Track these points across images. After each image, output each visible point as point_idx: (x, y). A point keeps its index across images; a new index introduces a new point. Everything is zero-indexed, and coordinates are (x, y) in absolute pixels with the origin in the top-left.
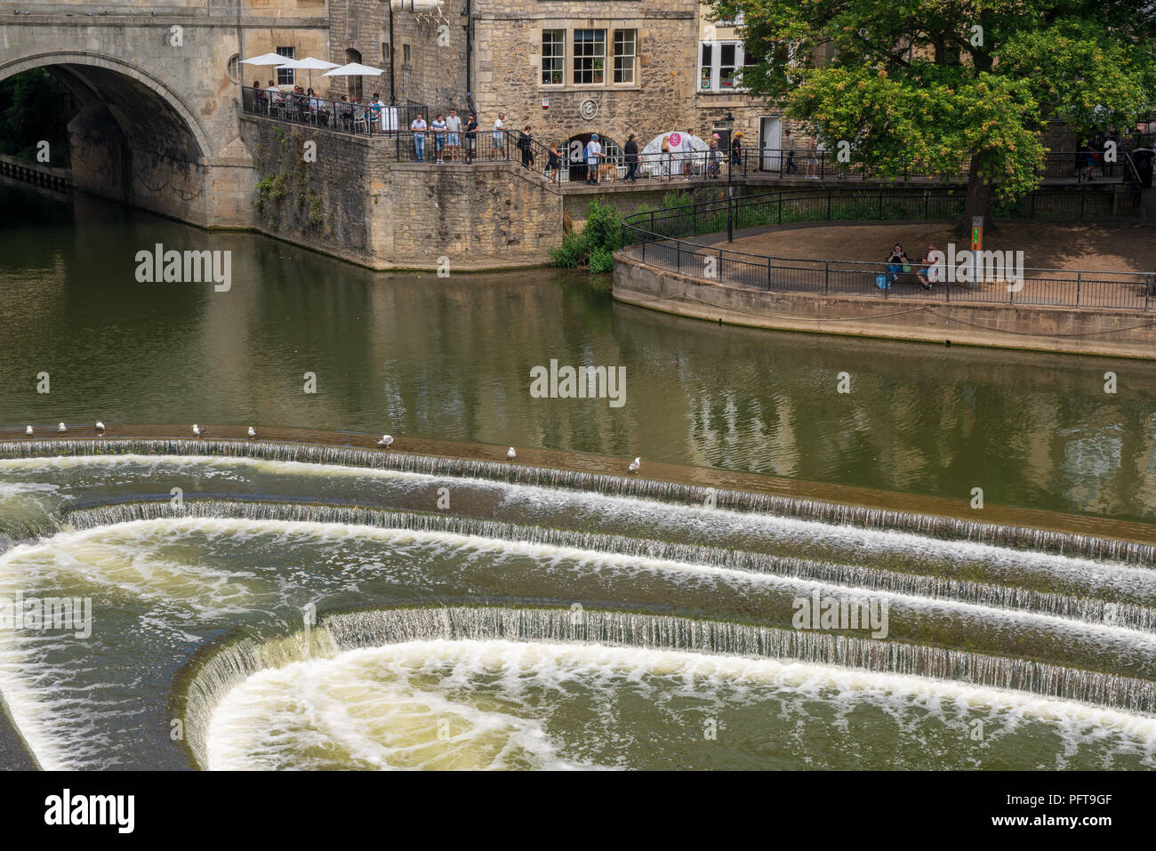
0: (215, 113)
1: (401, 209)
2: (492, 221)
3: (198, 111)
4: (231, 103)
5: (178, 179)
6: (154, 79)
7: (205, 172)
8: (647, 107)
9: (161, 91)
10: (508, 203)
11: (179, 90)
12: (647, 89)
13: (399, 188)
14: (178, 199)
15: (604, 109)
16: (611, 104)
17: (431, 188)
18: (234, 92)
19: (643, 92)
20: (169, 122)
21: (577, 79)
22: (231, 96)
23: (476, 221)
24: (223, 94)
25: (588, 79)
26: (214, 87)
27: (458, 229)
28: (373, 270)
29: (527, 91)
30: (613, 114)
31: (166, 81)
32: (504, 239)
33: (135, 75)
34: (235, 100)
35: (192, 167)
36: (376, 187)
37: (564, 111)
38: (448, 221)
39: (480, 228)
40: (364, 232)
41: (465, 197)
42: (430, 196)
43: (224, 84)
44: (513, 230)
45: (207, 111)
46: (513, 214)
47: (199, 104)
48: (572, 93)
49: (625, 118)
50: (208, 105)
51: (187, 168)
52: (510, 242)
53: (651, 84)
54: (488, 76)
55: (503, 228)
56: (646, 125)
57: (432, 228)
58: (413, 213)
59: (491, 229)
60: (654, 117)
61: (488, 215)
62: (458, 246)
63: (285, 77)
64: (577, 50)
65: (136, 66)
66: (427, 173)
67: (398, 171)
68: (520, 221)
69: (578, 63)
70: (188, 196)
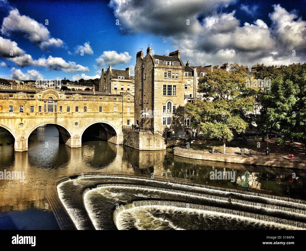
0: (119, 129)
1: (144, 142)
5: (113, 138)
7: (117, 137)
9: (112, 126)
11: (114, 126)
13: (143, 139)
20: (112, 130)
21: (168, 124)
27: (151, 145)
28: (140, 150)
29: (161, 126)
34: (121, 127)
35: (115, 136)
36: (140, 139)
37: (166, 128)
38: (150, 143)
39: (154, 144)
40: (138, 145)
41: (152, 140)
42: (147, 140)
43: (120, 125)
44: (159, 144)
46: (159, 142)
47: (117, 127)
48: (167, 126)
52: (159, 147)
57: (148, 144)
59: (156, 144)
61: (155, 142)
62: (151, 147)
63: (128, 124)
64: (168, 120)
65: (109, 123)
66: (147, 137)
67: (143, 137)
68: (160, 144)
69: (168, 122)
70: (114, 140)
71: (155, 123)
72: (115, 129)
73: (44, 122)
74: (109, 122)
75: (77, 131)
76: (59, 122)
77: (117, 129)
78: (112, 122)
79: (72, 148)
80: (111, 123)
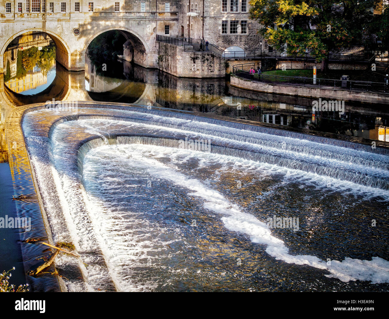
0: (149, 41)
1: (185, 63)
2: (207, 66)
3: (145, 40)
4: (153, 38)
5: (142, 57)
6: (136, 33)
7: (147, 55)
8: (250, 40)
9: (137, 36)
10: (211, 62)
11: (141, 35)
12: (250, 35)
13: (183, 58)
14: (142, 61)
15: (239, 40)
16: (240, 39)
17: (192, 58)
18: (154, 35)
19: (249, 36)
21: (231, 32)
22: (153, 37)
23: (202, 66)
24: (152, 36)
25: (234, 32)
26: (149, 35)
28: (177, 77)
29: (218, 35)
30: (241, 41)
31: (138, 33)
32: (210, 71)
33: (131, 32)
34: (155, 38)
35: (144, 53)
36: (179, 57)
37: (228, 40)
39: (203, 68)
41: (200, 60)
42: (191, 60)
43: (152, 34)
44: (212, 68)
45: (148, 41)
46: (212, 65)
47: (146, 39)
48: (230, 36)
49: (244, 42)
50: (148, 39)
51: (143, 54)
52: (211, 72)
53: (251, 34)
54: (208, 31)
55: (210, 68)
56: (250, 44)
58: (187, 64)
59: (206, 68)
60: (252, 42)
61: (206, 64)
62: (198, 72)
63: (167, 32)
64: (231, 25)
65: (131, 30)
66: (191, 54)
67: (184, 54)
68: (214, 67)
69: (231, 29)
70: (143, 61)
71: (207, 30)
72: (142, 41)
73: (26, 28)
74: (133, 29)
75: (78, 44)
76: (50, 28)
77: (147, 42)
78: (138, 29)
79: (71, 71)
80: (136, 31)
